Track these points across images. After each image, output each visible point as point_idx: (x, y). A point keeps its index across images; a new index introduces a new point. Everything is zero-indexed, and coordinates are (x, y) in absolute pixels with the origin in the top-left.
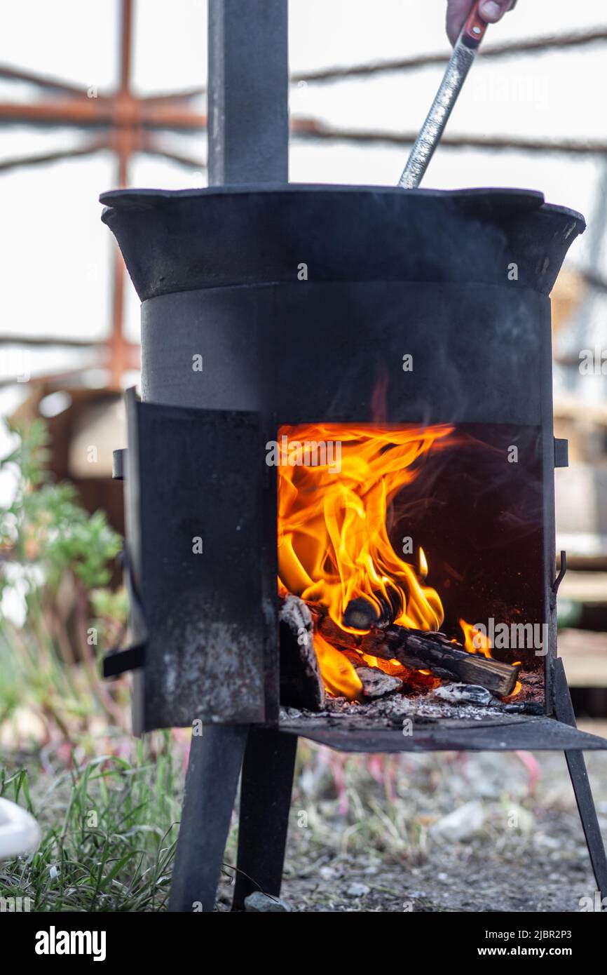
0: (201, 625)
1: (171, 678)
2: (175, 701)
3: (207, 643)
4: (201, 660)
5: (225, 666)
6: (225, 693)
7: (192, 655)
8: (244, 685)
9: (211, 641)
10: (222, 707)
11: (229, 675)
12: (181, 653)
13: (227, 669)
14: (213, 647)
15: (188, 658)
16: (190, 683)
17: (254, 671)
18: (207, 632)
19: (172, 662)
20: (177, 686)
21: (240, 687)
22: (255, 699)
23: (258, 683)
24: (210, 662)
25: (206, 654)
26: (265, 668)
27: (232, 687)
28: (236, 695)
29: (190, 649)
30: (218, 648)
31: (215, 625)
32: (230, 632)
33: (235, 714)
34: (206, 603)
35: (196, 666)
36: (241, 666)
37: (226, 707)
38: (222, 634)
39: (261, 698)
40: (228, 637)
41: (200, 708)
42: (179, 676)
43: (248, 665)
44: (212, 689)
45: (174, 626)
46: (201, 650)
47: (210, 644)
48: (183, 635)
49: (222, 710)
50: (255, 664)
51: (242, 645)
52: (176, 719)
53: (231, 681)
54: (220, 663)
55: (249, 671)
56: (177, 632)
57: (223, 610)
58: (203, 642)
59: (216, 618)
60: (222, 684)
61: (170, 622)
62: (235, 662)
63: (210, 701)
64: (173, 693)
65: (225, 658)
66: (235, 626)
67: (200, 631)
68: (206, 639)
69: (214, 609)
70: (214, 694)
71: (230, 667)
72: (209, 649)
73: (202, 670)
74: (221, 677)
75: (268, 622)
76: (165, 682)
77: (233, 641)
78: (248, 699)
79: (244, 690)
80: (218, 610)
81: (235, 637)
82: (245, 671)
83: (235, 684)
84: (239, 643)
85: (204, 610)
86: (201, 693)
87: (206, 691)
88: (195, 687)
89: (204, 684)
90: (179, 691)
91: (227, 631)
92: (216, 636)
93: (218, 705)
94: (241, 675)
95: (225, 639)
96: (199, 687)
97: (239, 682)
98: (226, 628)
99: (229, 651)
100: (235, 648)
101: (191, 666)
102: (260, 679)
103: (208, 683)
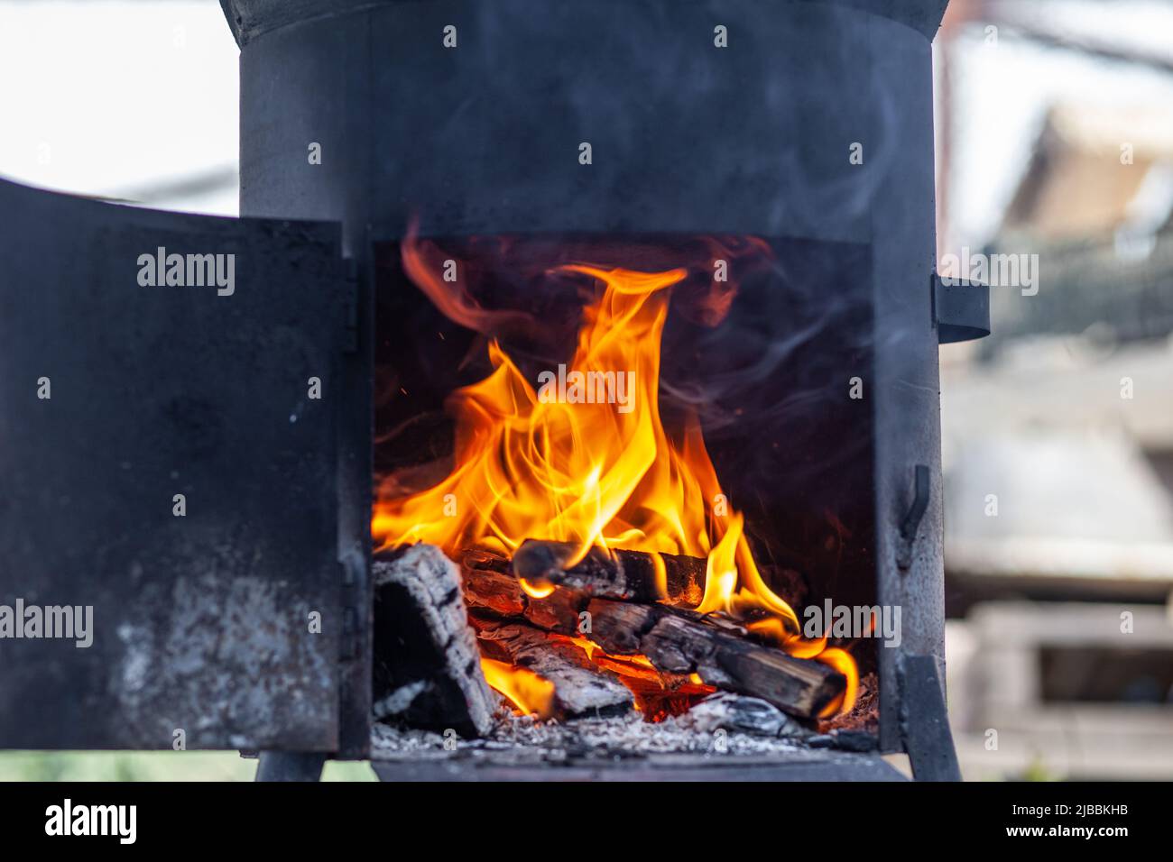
0: (211, 580)
1: (135, 668)
2: (142, 706)
3: (223, 610)
4: (209, 641)
5: (260, 652)
6: (260, 699)
7: (189, 631)
8: (299, 686)
9: (232, 607)
10: (252, 721)
11: (267, 668)
12: (162, 625)
13: (264, 657)
14: (236, 618)
15: (178, 634)
16: (182, 679)
17: (319, 661)
18: (222, 594)
19: (136, 641)
20: (150, 681)
21: (291, 688)
22: (319, 710)
23: (326, 682)
24: (228, 645)
25: (221, 631)
26: (344, 659)
27: (274, 689)
28: (281, 702)
29: (183, 620)
30: (246, 621)
31: (240, 582)
32: (273, 593)
33: (278, 736)
34: (223, 543)
35: (199, 650)
36: (294, 653)
37: (262, 723)
38: (256, 597)
39: (331, 710)
40: (268, 604)
41: (205, 722)
42: (155, 665)
43: (307, 653)
44: (232, 691)
45: (145, 579)
46: (211, 623)
47: (230, 613)
48: (168, 596)
49: (253, 727)
50: (320, 651)
51: (296, 617)
52: (146, 737)
53: (274, 679)
54: (251, 647)
55: (310, 662)
56: (152, 589)
57: (258, 556)
58: (214, 610)
59: (245, 569)
60: (254, 683)
61: (137, 571)
62: (282, 646)
63: (227, 709)
64: (140, 692)
65: (260, 637)
66: (283, 584)
67: (208, 590)
68: (222, 604)
69: (239, 554)
70: (237, 699)
71: (272, 654)
72: (226, 622)
73: (212, 658)
74: (253, 670)
75: (349, 579)
76: (121, 673)
77: (278, 609)
78: (306, 710)
79: (298, 694)
80: (249, 556)
81: (282, 603)
82: (301, 662)
83: (280, 682)
84: (290, 614)
85: (218, 555)
86: (207, 694)
87: (220, 693)
88: (194, 686)
89: (214, 681)
90: (155, 690)
91: (267, 592)
92: (244, 598)
93: (246, 717)
94: (293, 668)
95: (261, 604)
96: (203, 685)
97: (289, 680)
98: (263, 587)
99: (271, 627)
100: (281, 622)
101: (185, 650)
102: (331, 676)
103: (223, 680)
